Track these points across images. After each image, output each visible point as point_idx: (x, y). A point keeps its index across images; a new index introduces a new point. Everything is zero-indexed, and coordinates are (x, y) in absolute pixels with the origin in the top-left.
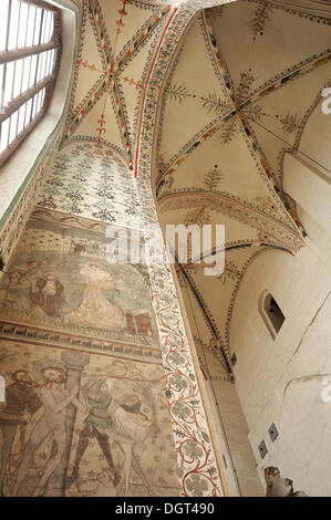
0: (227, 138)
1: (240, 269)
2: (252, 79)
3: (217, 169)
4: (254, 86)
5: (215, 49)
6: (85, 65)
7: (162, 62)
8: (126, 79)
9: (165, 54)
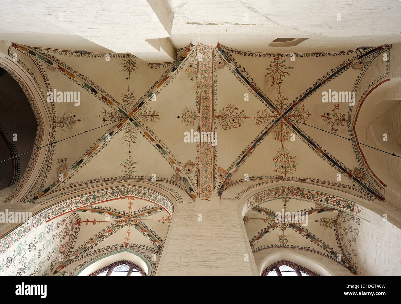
0: (154, 116)
1: (272, 59)
2: (105, 112)
3: (181, 115)
4: (109, 109)
5: (85, 159)
6: (128, 239)
7: (102, 196)
8: (130, 208)
9: (95, 198)
